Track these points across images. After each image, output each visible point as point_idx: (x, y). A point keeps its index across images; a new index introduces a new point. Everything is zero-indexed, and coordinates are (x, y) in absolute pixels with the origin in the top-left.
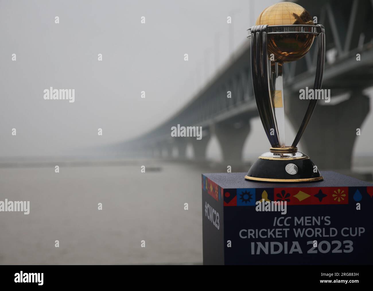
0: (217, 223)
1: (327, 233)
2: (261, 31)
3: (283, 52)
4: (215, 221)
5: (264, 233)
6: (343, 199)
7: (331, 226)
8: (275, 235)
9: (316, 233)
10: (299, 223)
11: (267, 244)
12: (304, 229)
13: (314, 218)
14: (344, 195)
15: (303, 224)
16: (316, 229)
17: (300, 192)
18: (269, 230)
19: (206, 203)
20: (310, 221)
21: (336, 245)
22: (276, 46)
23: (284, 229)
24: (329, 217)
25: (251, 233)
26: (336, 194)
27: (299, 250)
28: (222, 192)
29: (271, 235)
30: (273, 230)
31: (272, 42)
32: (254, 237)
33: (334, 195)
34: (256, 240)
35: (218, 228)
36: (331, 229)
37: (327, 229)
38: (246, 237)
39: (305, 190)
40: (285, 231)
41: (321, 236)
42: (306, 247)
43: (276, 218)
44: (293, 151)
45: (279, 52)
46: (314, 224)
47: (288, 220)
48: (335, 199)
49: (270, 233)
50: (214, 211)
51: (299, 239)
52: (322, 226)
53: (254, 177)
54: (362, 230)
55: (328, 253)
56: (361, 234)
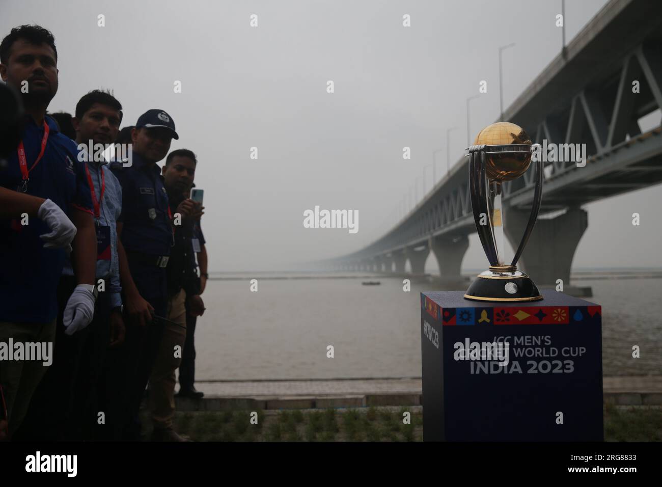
0: (436, 342)
1: (548, 352)
2: (479, 151)
3: (501, 171)
4: (434, 340)
6: (563, 319)
7: (551, 346)
9: (537, 353)
10: (519, 342)
11: (486, 363)
12: (524, 349)
13: (534, 338)
14: (565, 315)
15: (523, 344)
16: (536, 349)
17: (520, 312)
19: (425, 322)
20: (530, 341)
21: (557, 365)
22: (494, 165)
24: (549, 337)
26: (556, 314)
27: (519, 370)
28: (441, 311)
31: (490, 163)
33: (554, 315)
35: (438, 347)
36: (551, 349)
37: (548, 348)
39: (526, 310)
41: (541, 356)
42: (525, 367)
43: (495, 338)
44: (512, 269)
45: (498, 171)
46: (534, 344)
47: (508, 339)
48: (555, 319)
50: (433, 330)
51: (519, 359)
52: (542, 345)
53: (473, 295)
54: (583, 350)
55: (548, 373)
56: (582, 354)
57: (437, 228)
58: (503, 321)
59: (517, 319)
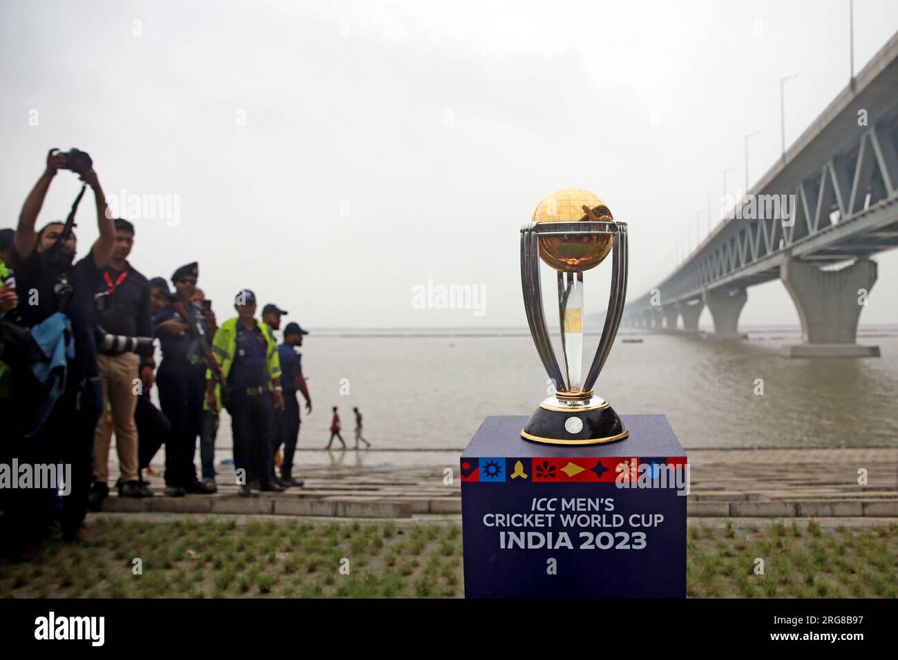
1: (609, 521)
2: (530, 231)
5: (518, 520)
7: (614, 512)
8: (534, 524)
9: (593, 522)
10: (568, 507)
11: (522, 534)
12: (575, 516)
13: (590, 501)
15: (573, 509)
16: (593, 516)
17: (570, 464)
18: (525, 515)
20: (584, 505)
21: (621, 539)
23: (546, 515)
24: (612, 500)
25: (500, 519)
27: (569, 545)
29: (528, 523)
30: (532, 515)
32: (504, 525)
34: (506, 529)
36: (615, 516)
37: (609, 516)
38: (493, 524)
39: (577, 462)
40: (548, 517)
41: (599, 525)
42: (577, 541)
43: (535, 500)
47: (553, 502)
49: (527, 520)
52: (601, 512)
54: (659, 518)
55: (610, 549)
56: (658, 523)
57: (712, 280)
58: (546, 477)
59: (565, 474)
